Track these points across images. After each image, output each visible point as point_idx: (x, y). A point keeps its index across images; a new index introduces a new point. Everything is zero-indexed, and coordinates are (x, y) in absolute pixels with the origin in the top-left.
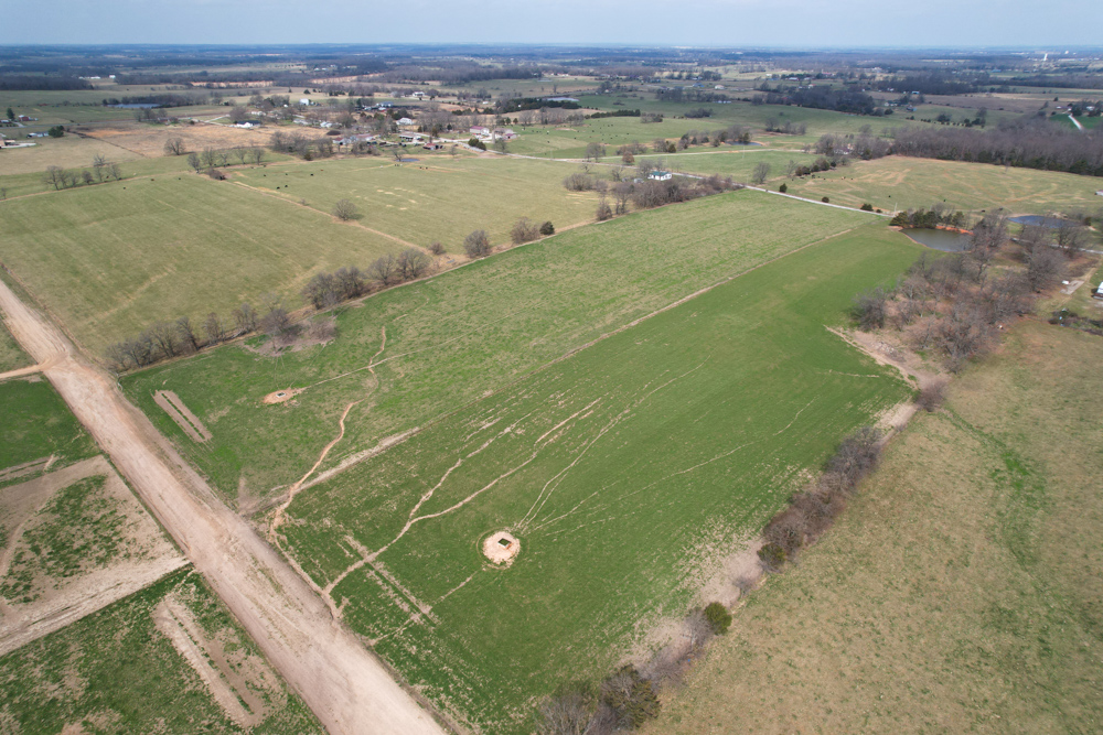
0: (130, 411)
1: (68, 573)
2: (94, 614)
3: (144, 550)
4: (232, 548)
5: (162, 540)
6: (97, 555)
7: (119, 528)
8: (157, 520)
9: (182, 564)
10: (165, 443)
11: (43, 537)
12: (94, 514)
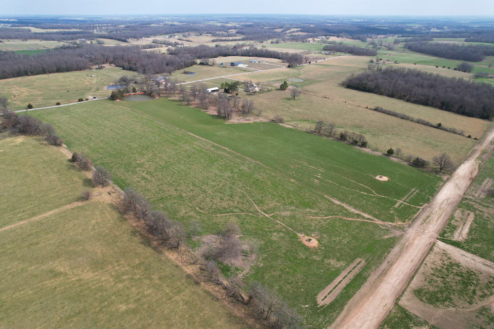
2: (478, 256)
5: (434, 251)
6: (457, 269)
7: (439, 268)
8: (426, 257)
11: (467, 294)
12: (439, 282)
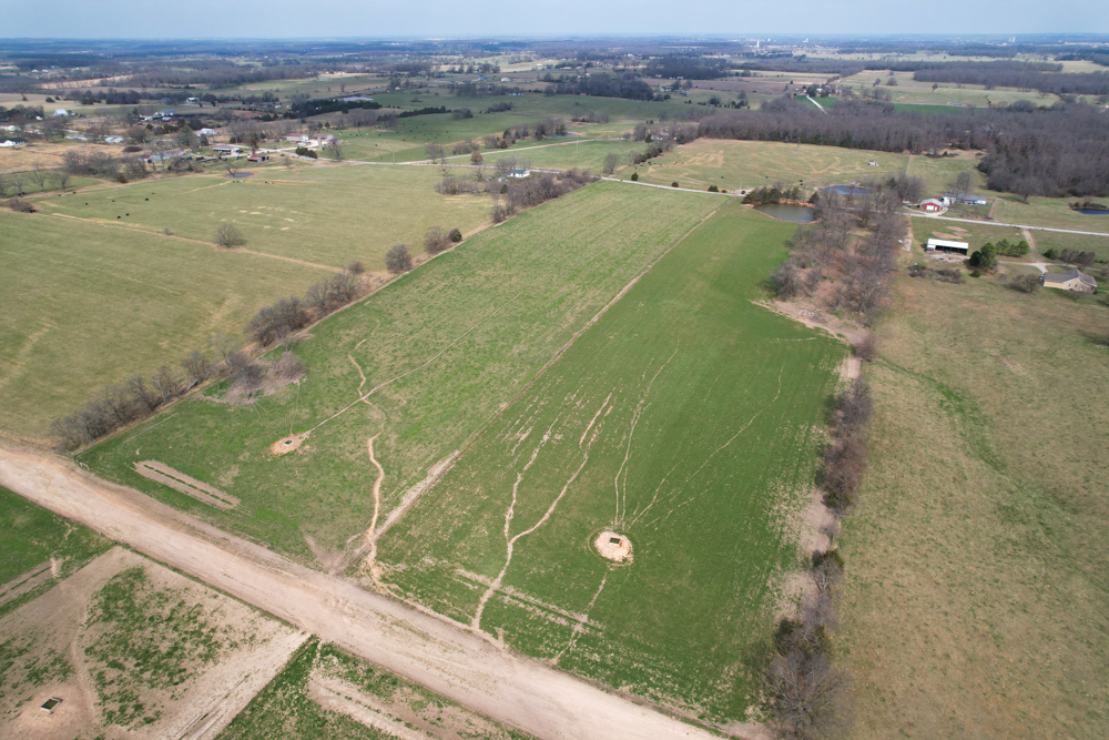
0: (117, 491)
1: (176, 680)
2: (243, 712)
3: (250, 635)
4: (346, 609)
5: (263, 620)
6: (197, 653)
7: (201, 619)
8: (240, 600)
9: (304, 639)
10: (185, 517)
11: (114, 650)
12: (159, 610)
